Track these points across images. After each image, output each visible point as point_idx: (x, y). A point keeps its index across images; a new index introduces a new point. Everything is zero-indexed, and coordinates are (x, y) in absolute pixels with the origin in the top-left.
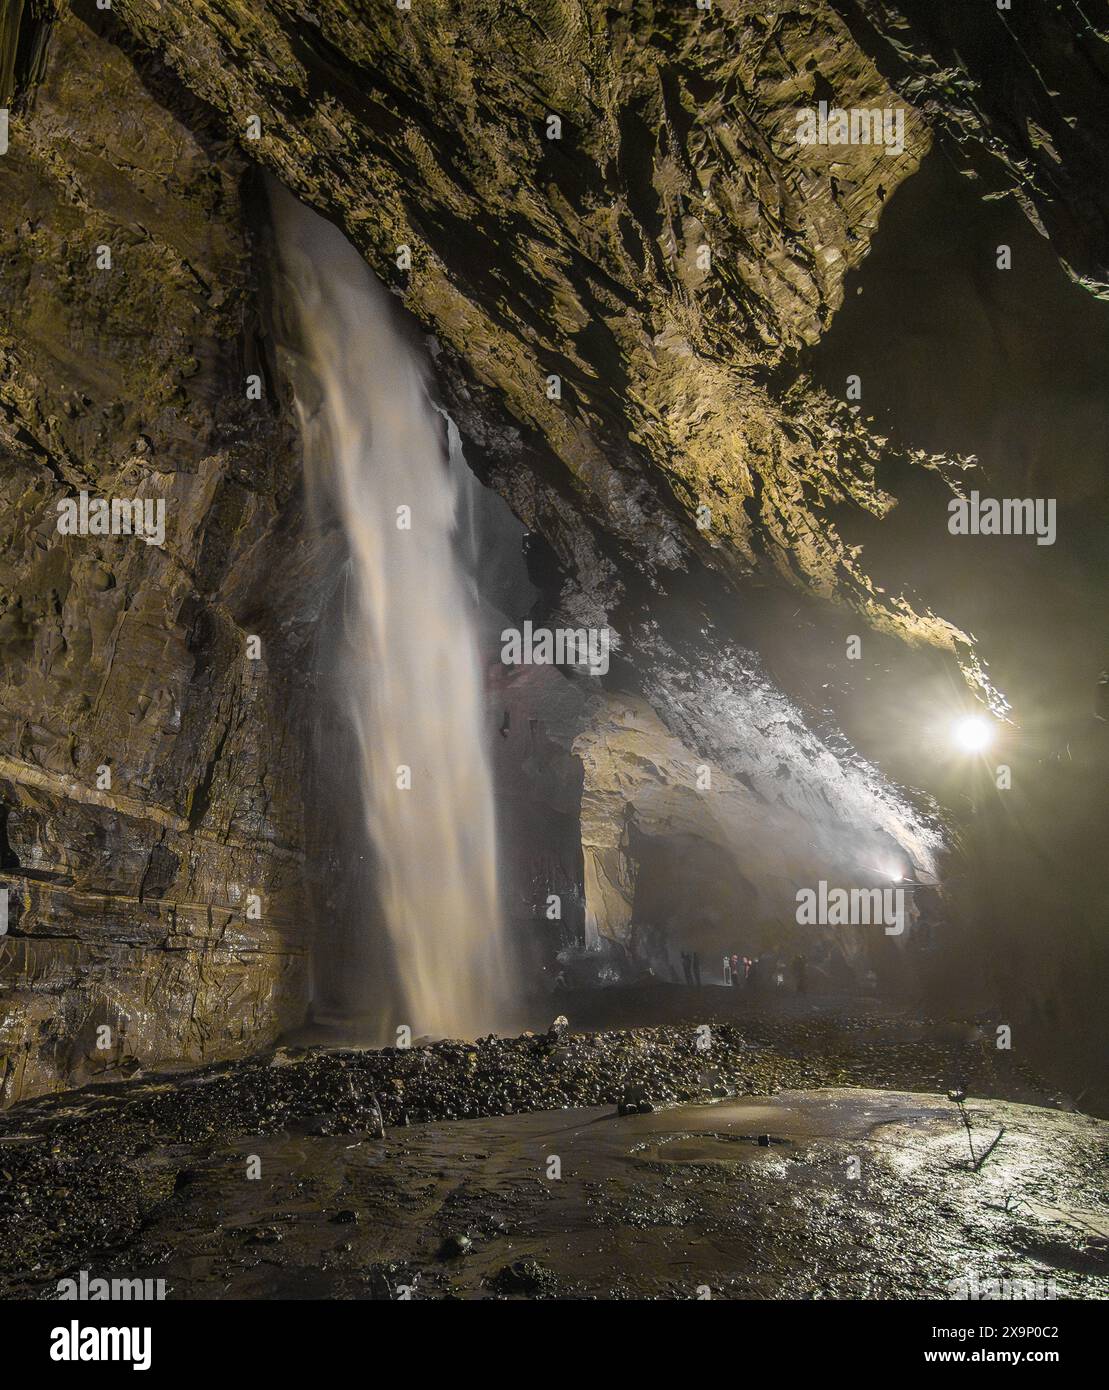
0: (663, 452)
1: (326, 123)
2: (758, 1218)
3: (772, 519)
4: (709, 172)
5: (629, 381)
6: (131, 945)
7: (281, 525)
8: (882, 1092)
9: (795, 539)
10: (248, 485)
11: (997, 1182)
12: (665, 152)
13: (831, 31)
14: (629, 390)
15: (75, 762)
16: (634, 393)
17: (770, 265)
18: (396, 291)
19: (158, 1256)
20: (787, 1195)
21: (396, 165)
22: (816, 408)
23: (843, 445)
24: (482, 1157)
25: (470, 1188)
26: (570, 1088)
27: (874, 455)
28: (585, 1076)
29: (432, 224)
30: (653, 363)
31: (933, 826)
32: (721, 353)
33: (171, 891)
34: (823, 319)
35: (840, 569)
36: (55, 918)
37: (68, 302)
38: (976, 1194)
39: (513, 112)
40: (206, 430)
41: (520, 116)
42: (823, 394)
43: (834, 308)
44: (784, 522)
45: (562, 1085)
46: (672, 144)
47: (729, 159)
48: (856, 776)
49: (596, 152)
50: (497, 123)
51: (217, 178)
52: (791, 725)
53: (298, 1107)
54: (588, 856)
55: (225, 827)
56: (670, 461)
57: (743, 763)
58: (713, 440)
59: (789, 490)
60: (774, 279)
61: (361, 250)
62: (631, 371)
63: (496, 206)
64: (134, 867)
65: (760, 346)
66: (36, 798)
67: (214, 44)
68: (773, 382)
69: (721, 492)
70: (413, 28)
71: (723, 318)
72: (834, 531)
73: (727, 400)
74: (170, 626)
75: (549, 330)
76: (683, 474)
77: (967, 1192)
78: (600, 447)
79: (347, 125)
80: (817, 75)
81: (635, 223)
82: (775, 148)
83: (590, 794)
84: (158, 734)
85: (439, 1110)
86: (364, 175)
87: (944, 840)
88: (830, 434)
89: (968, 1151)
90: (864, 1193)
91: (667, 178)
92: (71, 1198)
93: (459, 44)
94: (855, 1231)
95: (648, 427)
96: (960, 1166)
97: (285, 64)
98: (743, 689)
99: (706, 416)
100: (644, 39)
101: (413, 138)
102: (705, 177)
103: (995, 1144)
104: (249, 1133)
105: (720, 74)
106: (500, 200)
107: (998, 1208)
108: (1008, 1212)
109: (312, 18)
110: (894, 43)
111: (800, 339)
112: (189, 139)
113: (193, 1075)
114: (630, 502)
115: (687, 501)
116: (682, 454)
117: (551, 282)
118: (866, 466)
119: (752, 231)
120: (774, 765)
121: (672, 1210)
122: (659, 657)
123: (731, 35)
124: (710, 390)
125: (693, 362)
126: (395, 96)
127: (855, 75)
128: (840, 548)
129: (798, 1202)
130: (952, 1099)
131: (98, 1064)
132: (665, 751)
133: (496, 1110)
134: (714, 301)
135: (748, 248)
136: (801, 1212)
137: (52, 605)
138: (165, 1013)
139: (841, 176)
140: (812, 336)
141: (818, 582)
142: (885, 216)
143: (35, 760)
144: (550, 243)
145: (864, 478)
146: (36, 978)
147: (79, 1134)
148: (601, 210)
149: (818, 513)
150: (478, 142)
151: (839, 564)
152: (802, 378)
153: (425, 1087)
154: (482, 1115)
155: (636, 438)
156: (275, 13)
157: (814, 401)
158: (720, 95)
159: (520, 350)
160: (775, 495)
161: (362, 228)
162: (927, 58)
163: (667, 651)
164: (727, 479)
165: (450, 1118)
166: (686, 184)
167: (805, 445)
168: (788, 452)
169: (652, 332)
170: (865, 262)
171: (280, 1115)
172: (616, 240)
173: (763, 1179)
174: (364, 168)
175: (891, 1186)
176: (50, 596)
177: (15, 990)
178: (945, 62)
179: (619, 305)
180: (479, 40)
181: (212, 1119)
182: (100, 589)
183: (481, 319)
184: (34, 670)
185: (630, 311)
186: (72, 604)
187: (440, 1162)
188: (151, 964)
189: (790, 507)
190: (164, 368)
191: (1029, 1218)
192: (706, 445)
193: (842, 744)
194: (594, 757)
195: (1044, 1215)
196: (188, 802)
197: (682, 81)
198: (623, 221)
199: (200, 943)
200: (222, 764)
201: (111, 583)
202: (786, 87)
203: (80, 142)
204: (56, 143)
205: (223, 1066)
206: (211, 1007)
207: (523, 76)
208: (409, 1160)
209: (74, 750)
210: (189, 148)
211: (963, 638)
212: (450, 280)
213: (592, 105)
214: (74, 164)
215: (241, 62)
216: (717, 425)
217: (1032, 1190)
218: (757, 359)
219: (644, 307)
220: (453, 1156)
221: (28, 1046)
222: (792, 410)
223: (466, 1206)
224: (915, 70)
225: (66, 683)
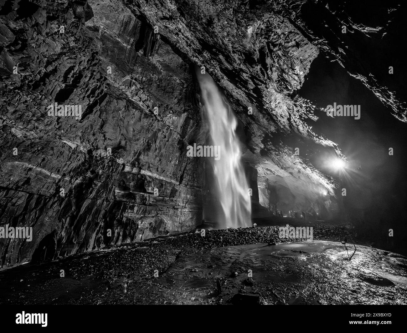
0: (270, 110)
1: (205, 55)
2: (301, 270)
3: (293, 122)
4: (277, 59)
5: (263, 97)
6: (168, 207)
7: (197, 126)
8: (327, 241)
9: (298, 126)
10: (191, 119)
11: (355, 263)
12: (268, 56)
13: (298, 34)
14: (263, 99)
15: (158, 171)
16: (264, 99)
17: (290, 75)
18: (218, 83)
19: (172, 274)
20: (307, 265)
21: (218, 61)
22: (301, 101)
23: (307, 108)
24: (239, 254)
25: (237, 261)
26: (258, 239)
27: (313, 109)
28: (261, 237)
29: (225, 71)
30: (268, 94)
31: (333, 183)
32: (281, 91)
33: (175, 197)
34: (301, 84)
35: (308, 131)
36: (153, 202)
37: (158, 87)
38: (350, 266)
39: (239, 51)
40: (183, 109)
41: (241, 52)
42: (302, 98)
43: (303, 82)
44: (296, 122)
45: (256, 238)
46: (269, 55)
47: (280, 57)
48: (315, 173)
49: (255, 57)
50: (236, 53)
51: (185, 65)
52: (300, 162)
53: (201, 242)
54: (259, 190)
55: (186, 184)
56: (272, 112)
57: (291, 170)
58: (280, 107)
59: (296, 116)
60: (290, 78)
61: (212, 76)
62: (263, 95)
63: (236, 67)
64: (169, 191)
65: (289, 90)
66: (150, 178)
67: (185, 43)
68: (292, 96)
69: (282, 117)
70: (221, 39)
71: (281, 85)
72: (306, 124)
73: (283, 100)
74: (176, 145)
75: (247, 88)
76: (275, 114)
77: (348, 265)
78: (258, 109)
79: (209, 55)
80: (296, 42)
81: (263, 69)
82: (289, 55)
83: (259, 177)
84: (173, 166)
85: (230, 244)
86: (212, 63)
87: (335, 186)
88: (304, 105)
89: (347, 256)
90: (324, 265)
91: (269, 61)
92: (154, 261)
93: (229, 40)
94: (323, 274)
95: (267, 105)
96: (346, 259)
97: (198, 46)
98: (289, 155)
99: (279, 103)
100: (263, 38)
101: (221, 57)
102: (276, 60)
103: (353, 254)
104: (191, 248)
105: (277, 43)
106: (237, 66)
107: (356, 269)
108: (358, 270)
109: (203, 38)
110: (311, 36)
111: (296, 88)
112: (180, 59)
113: (179, 235)
114: (264, 119)
115: (276, 119)
116: (274, 110)
117: (247, 80)
118: (312, 111)
119: (286, 69)
120: (297, 170)
121: (281, 267)
122: (272, 149)
123: (279, 36)
124: (279, 98)
125: (276, 93)
126: (217, 50)
127: (303, 41)
128: (308, 127)
129: (309, 267)
130: (343, 243)
131: (160, 232)
132: (275, 168)
133: (242, 244)
134: (279, 82)
135: (285, 72)
136: (310, 269)
137: (154, 141)
138: (174, 221)
139: (302, 59)
140: (299, 88)
141: (303, 134)
142: (311, 66)
143: (150, 171)
144: (247, 73)
145: (311, 113)
146: (149, 214)
147: (157, 247)
148: (256, 67)
149: (302, 121)
150: (233, 57)
151: (308, 130)
152: (297, 95)
153: (226, 238)
154: (239, 245)
155: (265, 108)
156: (196, 37)
157: (300, 99)
158: (278, 46)
159: (242, 92)
160: (293, 117)
161: (212, 72)
162: (317, 38)
163: (274, 148)
164: (283, 115)
165: (232, 245)
166: (272, 62)
167: (299, 108)
168: (295, 109)
169: (267, 88)
170: (308, 74)
171: (197, 243)
172: (259, 72)
173: (301, 261)
174: (212, 62)
175: (330, 263)
176: (154, 140)
177: (145, 216)
178: (321, 38)
179: (261, 84)
180: (233, 40)
181: (183, 244)
182: (163, 138)
183: (234, 87)
184: (150, 154)
185: (263, 85)
186: (158, 141)
187: (231, 255)
188: (171, 211)
189: (297, 119)
190: (176, 98)
191: (363, 272)
192: (279, 108)
193: (311, 166)
194: (260, 170)
195: (367, 271)
196: (179, 179)
197: (270, 44)
198: (261, 69)
199: (181, 207)
200: (186, 171)
201: (165, 137)
202: (290, 44)
203: (161, 60)
204: (157, 61)
205: (185, 233)
206: (183, 220)
207: (241, 45)
208: (224, 254)
209: (157, 168)
210: (181, 60)
211: (335, 144)
212: (228, 80)
213: (254, 49)
214: (160, 64)
215: (190, 46)
216: (281, 105)
217: (363, 265)
218: (288, 92)
219: (265, 84)
220: (233, 254)
221: (147, 228)
222: (296, 101)
223: (236, 265)
224: (315, 40)
225: (156, 156)
